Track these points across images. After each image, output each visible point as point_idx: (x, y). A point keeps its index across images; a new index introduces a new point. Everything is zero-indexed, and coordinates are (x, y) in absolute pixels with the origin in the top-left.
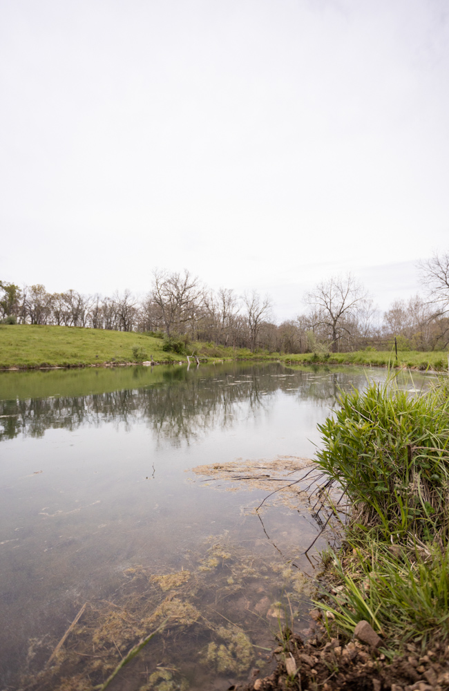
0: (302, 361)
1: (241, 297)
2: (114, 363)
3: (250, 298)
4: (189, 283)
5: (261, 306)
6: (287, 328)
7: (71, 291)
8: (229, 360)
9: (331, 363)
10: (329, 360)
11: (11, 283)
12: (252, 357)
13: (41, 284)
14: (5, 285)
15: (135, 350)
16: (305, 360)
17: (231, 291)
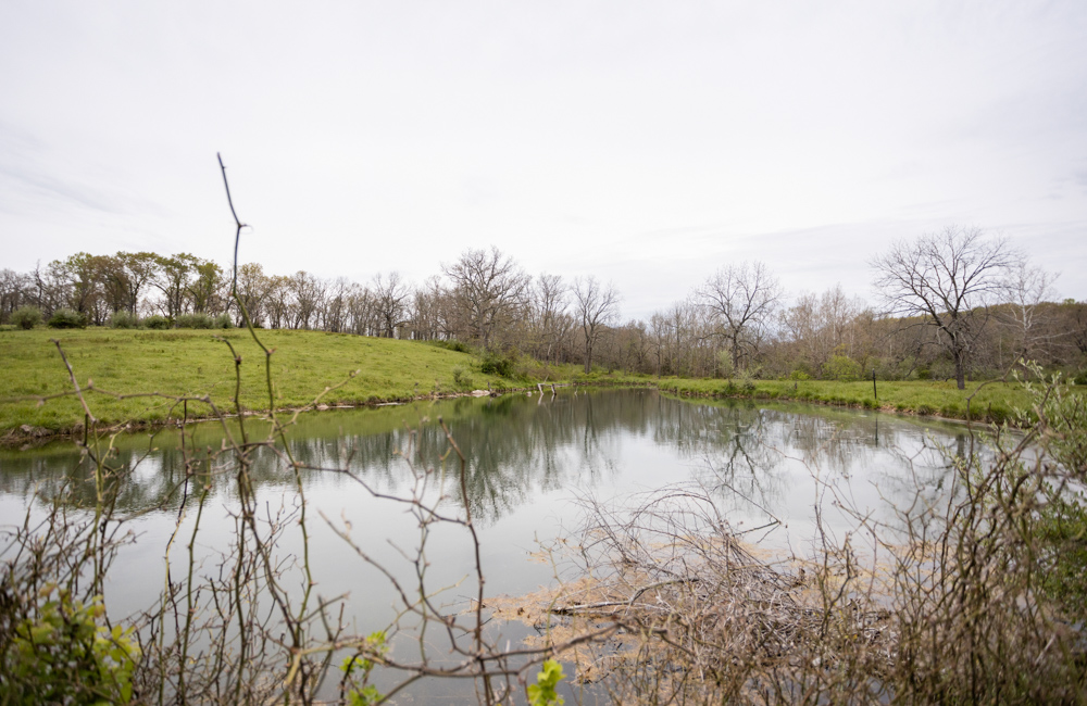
0: (711, 393)
1: (572, 288)
2: (440, 394)
3: (584, 290)
4: (499, 267)
5: (601, 301)
6: (633, 333)
7: (303, 274)
8: (566, 383)
9: (758, 398)
10: (755, 393)
11: (210, 261)
12: (596, 380)
13: (256, 262)
14: (200, 263)
15: (457, 374)
16: (716, 391)
17: (556, 279)
